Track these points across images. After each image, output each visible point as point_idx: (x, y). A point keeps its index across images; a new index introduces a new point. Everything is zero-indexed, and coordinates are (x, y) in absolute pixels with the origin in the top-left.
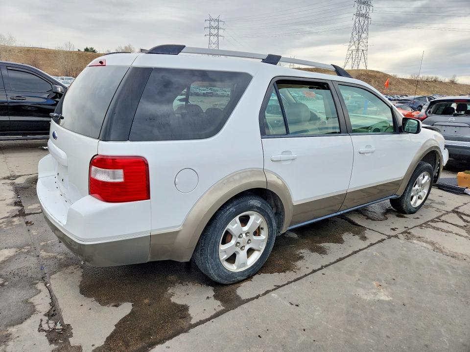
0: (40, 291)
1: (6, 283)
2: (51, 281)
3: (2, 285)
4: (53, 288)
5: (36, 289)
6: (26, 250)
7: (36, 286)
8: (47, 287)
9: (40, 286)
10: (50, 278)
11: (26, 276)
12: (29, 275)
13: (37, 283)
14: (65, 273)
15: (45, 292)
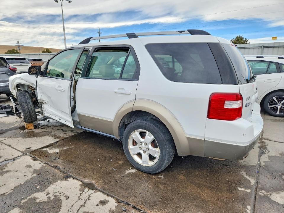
0: (264, 162)
1: (281, 174)
2: (257, 163)
3: (283, 174)
4: (257, 160)
5: (265, 164)
6: (263, 191)
7: (265, 165)
8: (260, 162)
9: (263, 164)
10: (256, 165)
11: (269, 172)
12: (267, 172)
13: (264, 166)
14: (248, 163)
15: (262, 161)
